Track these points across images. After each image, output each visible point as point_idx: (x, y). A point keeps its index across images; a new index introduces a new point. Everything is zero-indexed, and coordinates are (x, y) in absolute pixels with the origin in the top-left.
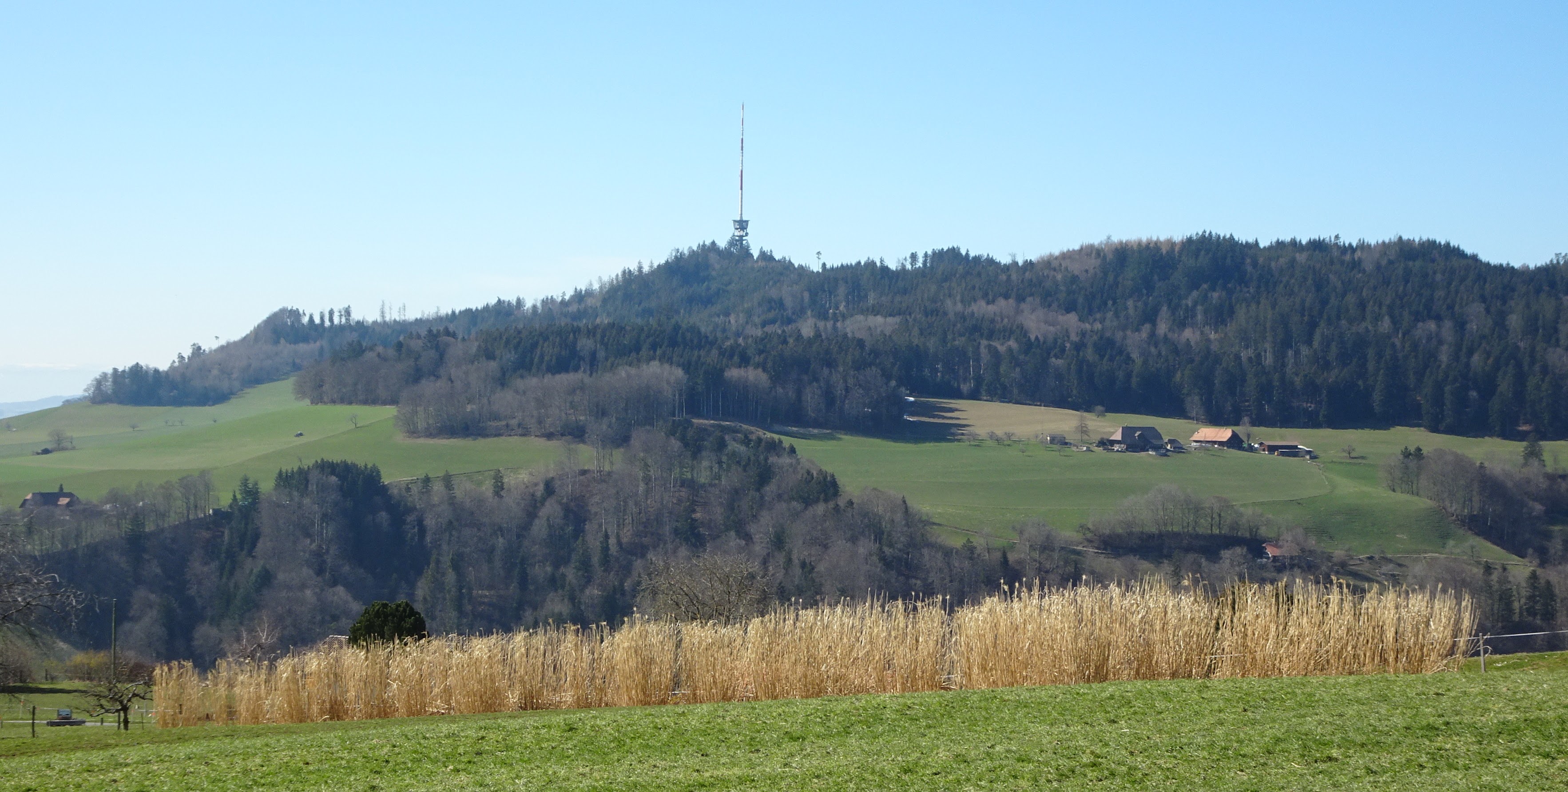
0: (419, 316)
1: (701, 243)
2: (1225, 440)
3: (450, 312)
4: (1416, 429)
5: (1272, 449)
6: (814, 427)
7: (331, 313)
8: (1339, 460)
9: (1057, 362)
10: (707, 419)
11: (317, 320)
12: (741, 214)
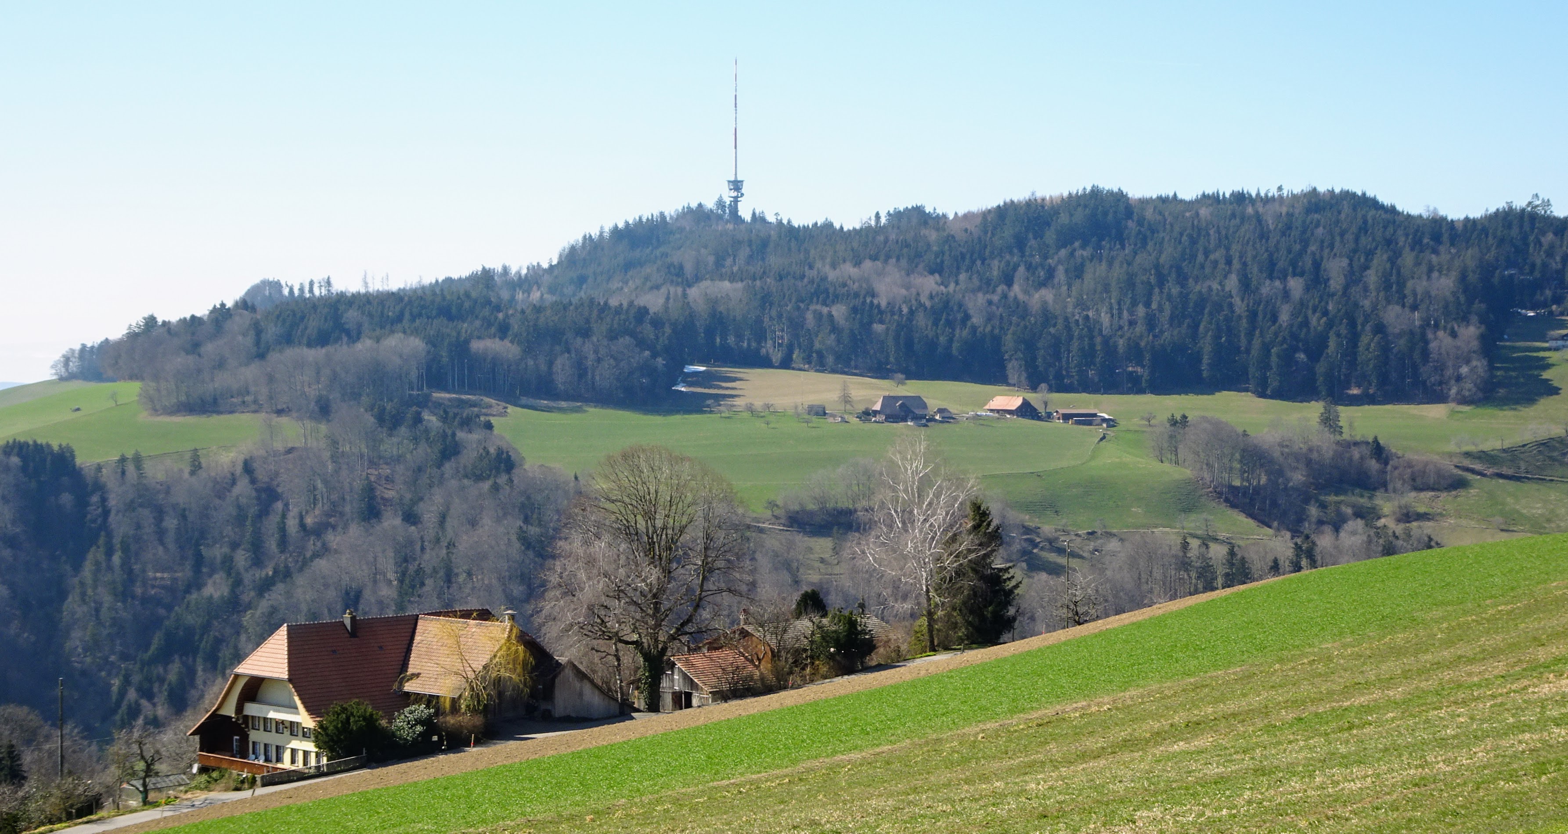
0: (402, 287)
1: (686, 206)
2: (1014, 408)
3: (434, 281)
4: (1243, 394)
5: (1066, 417)
6: (565, 400)
7: (311, 284)
8: (1138, 429)
9: (878, 328)
10: (449, 393)
11: (296, 292)
12: (736, 174)
